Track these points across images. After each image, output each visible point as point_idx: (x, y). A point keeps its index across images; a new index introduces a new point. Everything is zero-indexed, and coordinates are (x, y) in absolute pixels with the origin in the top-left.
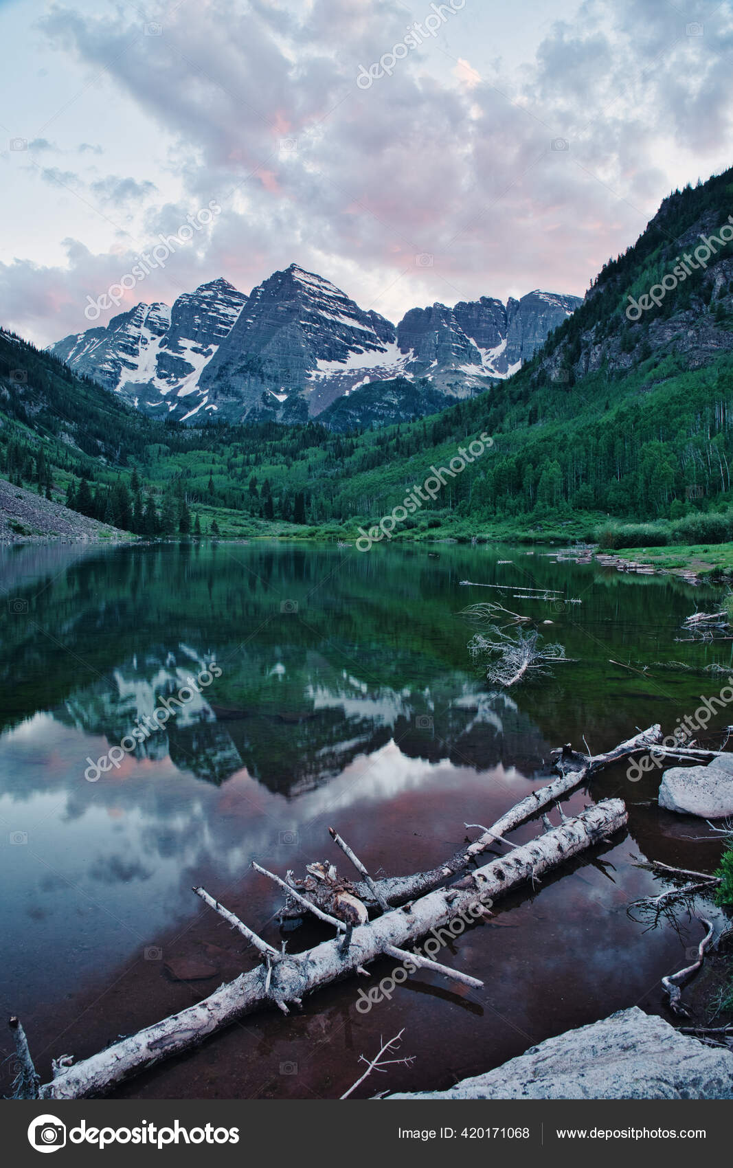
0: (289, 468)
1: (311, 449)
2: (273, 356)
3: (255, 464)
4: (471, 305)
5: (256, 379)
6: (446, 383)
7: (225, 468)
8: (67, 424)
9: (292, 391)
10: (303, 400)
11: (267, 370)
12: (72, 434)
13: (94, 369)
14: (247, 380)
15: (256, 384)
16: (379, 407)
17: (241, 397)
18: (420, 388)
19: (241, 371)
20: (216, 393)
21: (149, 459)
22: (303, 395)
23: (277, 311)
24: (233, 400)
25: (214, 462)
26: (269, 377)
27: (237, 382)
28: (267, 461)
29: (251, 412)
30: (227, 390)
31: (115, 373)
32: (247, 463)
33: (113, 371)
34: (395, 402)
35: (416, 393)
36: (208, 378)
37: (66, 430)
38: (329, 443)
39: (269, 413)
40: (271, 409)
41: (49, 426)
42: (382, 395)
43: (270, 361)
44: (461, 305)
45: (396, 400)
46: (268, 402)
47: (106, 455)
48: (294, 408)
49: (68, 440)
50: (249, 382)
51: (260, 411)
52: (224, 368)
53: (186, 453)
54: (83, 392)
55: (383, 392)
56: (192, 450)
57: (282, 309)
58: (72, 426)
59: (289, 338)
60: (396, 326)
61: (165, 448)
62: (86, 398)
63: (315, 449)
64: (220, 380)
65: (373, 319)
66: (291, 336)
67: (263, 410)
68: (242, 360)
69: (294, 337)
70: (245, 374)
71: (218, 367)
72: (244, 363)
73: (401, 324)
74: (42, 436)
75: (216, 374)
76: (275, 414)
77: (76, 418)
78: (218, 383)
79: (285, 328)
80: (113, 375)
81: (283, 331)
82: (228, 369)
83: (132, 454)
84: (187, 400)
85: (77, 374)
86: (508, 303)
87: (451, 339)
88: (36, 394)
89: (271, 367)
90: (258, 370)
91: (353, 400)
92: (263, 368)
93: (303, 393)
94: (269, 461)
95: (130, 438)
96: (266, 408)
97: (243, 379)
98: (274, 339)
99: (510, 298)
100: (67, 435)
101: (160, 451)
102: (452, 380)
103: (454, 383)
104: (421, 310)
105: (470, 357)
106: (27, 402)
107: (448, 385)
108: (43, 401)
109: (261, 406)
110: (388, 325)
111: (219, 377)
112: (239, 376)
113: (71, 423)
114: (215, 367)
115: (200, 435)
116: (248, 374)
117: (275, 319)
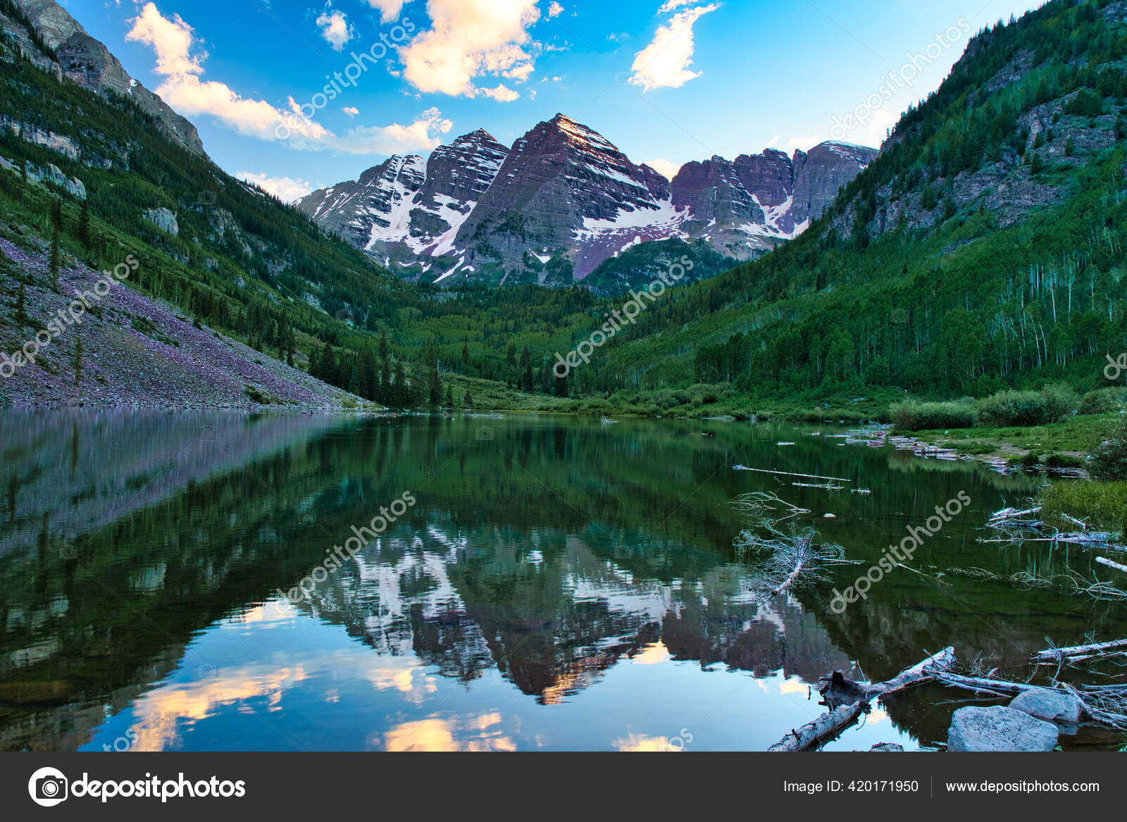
0: (551, 336)
1: (575, 315)
2: (535, 213)
3: (514, 331)
4: (754, 157)
5: (517, 238)
6: (725, 244)
7: (482, 335)
8: (312, 285)
9: (556, 252)
10: (567, 261)
11: (529, 228)
12: (317, 295)
13: (343, 226)
14: (507, 239)
15: (517, 243)
16: (651, 270)
17: (500, 258)
18: (696, 249)
19: (501, 229)
20: (473, 253)
21: (400, 324)
22: (568, 257)
23: (540, 165)
24: (491, 260)
25: (469, 328)
26: (531, 236)
27: (496, 241)
28: (527, 328)
29: (510, 274)
30: (485, 249)
31: (365, 230)
32: (505, 329)
33: (363, 228)
34: (668, 264)
35: (692, 255)
36: (465, 237)
37: (311, 291)
38: (595, 308)
39: (531, 275)
40: (532, 271)
41: (293, 287)
42: (653, 256)
43: (533, 219)
44: (742, 158)
45: (669, 262)
46: (530, 263)
47: (353, 319)
48: (558, 271)
49: (313, 302)
50: (509, 241)
51: (521, 273)
52: (482, 226)
53: (439, 318)
54: (330, 251)
55: (655, 253)
56: (446, 315)
57: (546, 162)
58: (317, 287)
59: (553, 193)
60: (670, 181)
61: (417, 311)
62: (333, 256)
63: (579, 315)
64: (477, 238)
65: (645, 173)
66: (555, 191)
67: (524, 272)
68: (502, 217)
69: (558, 193)
70: (505, 233)
71: (476, 225)
72: (504, 221)
73: (675, 179)
74: (285, 297)
75: (474, 232)
76: (536, 277)
77: (322, 279)
78: (476, 242)
79: (548, 183)
80: (363, 233)
81: (546, 187)
82: (486, 227)
83: (381, 317)
84: (441, 261)
85: (324, 232)
86: (794, 156)
87: (730, 196)
88: (280, 252)
89: (533, 226)
90: (519, 228)
91: (623, 262)
92: (525, 226)
93: (568, 253)
94: (529, 328)
95: (379, 300)
96: (527, 270)
97: (502, 238)
98: (537, 194)
99: (797, 150)
100: (312, 297)
101: (411, 315)
102: (732, 240)
103: (733, 244)
104: (698, 163)
105: (751, 215)
106: (271, 261)
107: (727, 246)
108: (287, 260)
109: (521, 267)
110: (662, 179)
111: (476, 236)
112: (499, 234)
113: (317, 284)
114: (472, 225)
115: (455, 298)
116: (509, 233)
117: (538, 174)
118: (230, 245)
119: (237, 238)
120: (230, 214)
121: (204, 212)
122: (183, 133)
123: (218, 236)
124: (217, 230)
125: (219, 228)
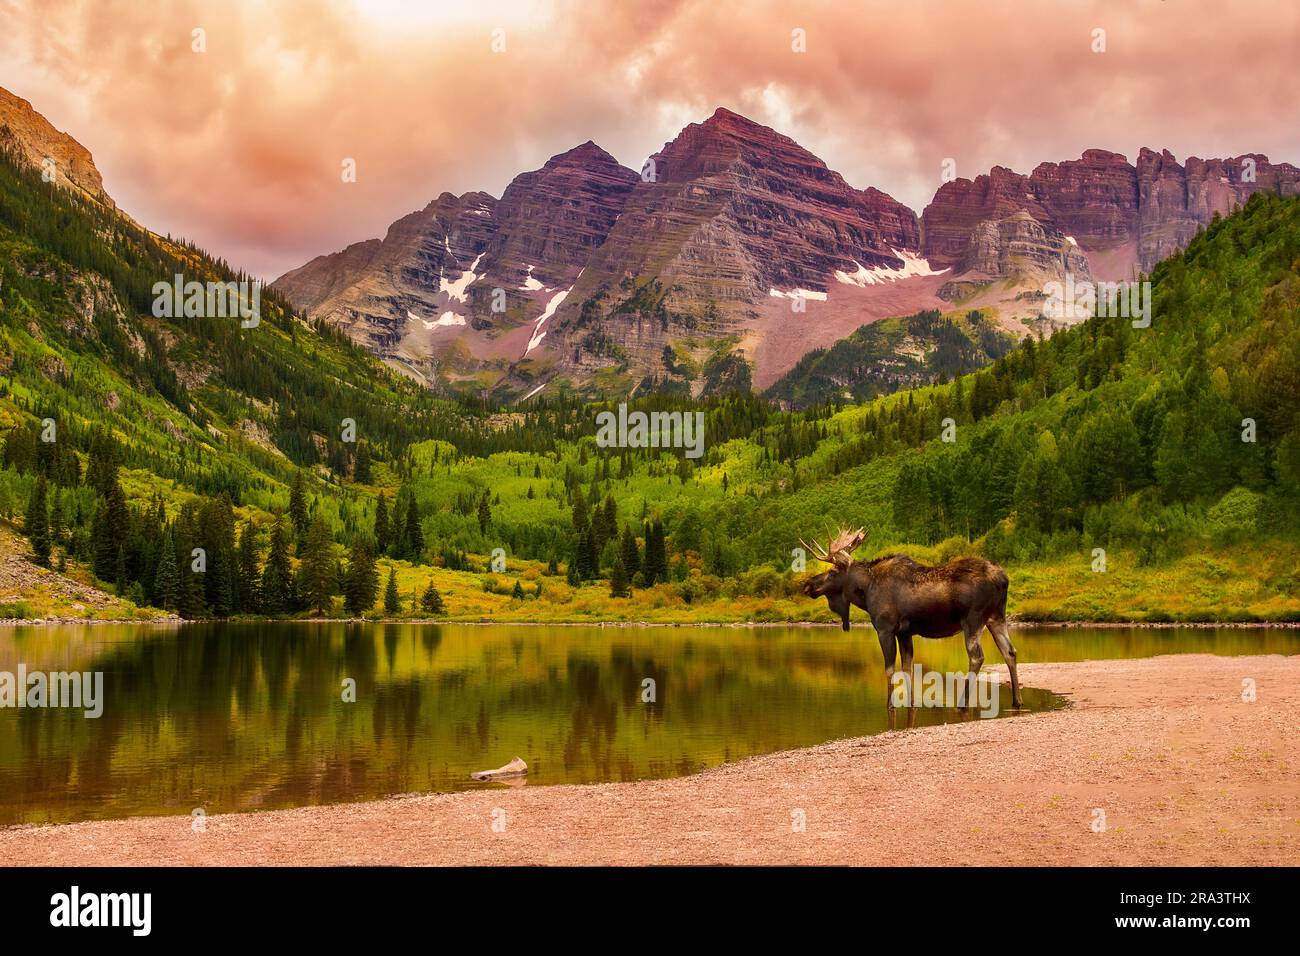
0: (683, 483)
1: (732, 442)
2: (683, 278)
3: (621, 476)
4: (1066, 167)
5: (652, 323)
6: (1020, 318)
7: (561, 485)
8: (257, 404)
9: (721, 345)
10: (741, 359)
11: (674, 305)
12: (266, 424)
13: (356, 315)
14: (636, 326)
15: (653, 333)
16: (889, 368)
17: (623, 357)
18: (968, 330)
19: (624, 310)
20: (577, 351)
21: (415, 470)
22: (741, 351)
23: (690, 197)
24: (609, 364)
25: (537, 474)
26: (676, 318)
27: (612, 329)
28: (644, 468)
29: (643, 385)
30: (596, 344)
31: (395, 321)
32: (604, 474)
33: (391, 317)
34: (920, 356)
35: (962, 340)
36: (564, 325)
37: (253, 416)
38: (770, 429)
39: (677, 386)
40: (679, 379)
41: (222, 409)
42: (893, 345)
43: (679, 289)
44: (1045, 169)
45: (921, 354)
46: (676, 365)
47: (330, 464)
48: (724, 377)
49: (257, 438)
50: (640, 329)
51: (660, 382)
52: (592, 305)
53: (486, 457)
54: (309, 349)
55: (896, 338)
56: (501, 451)
57: (701, 192)
58: (266, 409)
59: (713, 244)
60: (919, 215)
61: (446, 447)
62: (314, 358)
63: (741, 443)
64: (585, 326)
65: (875, 204)
66: (716, 240)
67: (665, 380)
68: (626, 289)
69: (723, 243)
70: (632, 315)
71: (580, 304)
72: (629, 295)
73: (927, 211)
74: (202, 425)
75: (579, 316)
76: (688, 387)
77: (277, 395)
78: (582, 333)
79: (705, 226)
80: (391, 325)
81: (701, 233)
82: (599, 307)
83: (382, 460)
84: (524, 368)
85: (305, 319)
86: (1139, 159)
87: (1027, 235)
88: (201, 349)
89: (681, 301)
90: (654, 306)
91: (838, 357)
92: (666, 302)
93: (741, 346)
94: (647, 470)
95: (380, 430)
96: (670, 377)
97: (628, 326)
98: (687, 245)
99: (1144, 150)
100: (255, 426)
101: (436, 454)
102: (1033, 312)
103: (1035, 317)
104: (967, 182)
105: (1066, 266)
106: (183, 364)
107: (1024, 321)
108: (213, 361)
109: (660, 372)
110: (903, 212)
111: (582, 322)
112: (621, 318)
113: (267, 403)
114: (576, 305)
115: (522, 423)
116: (638, 315)
117: (687, 212)
118: (104, 337)
119: (120, 325)
120: (108, 284)
121: (59, 280)
122: (67, 161)
123: (83, 321)
124: (81, 311)
125: (84, 307)
